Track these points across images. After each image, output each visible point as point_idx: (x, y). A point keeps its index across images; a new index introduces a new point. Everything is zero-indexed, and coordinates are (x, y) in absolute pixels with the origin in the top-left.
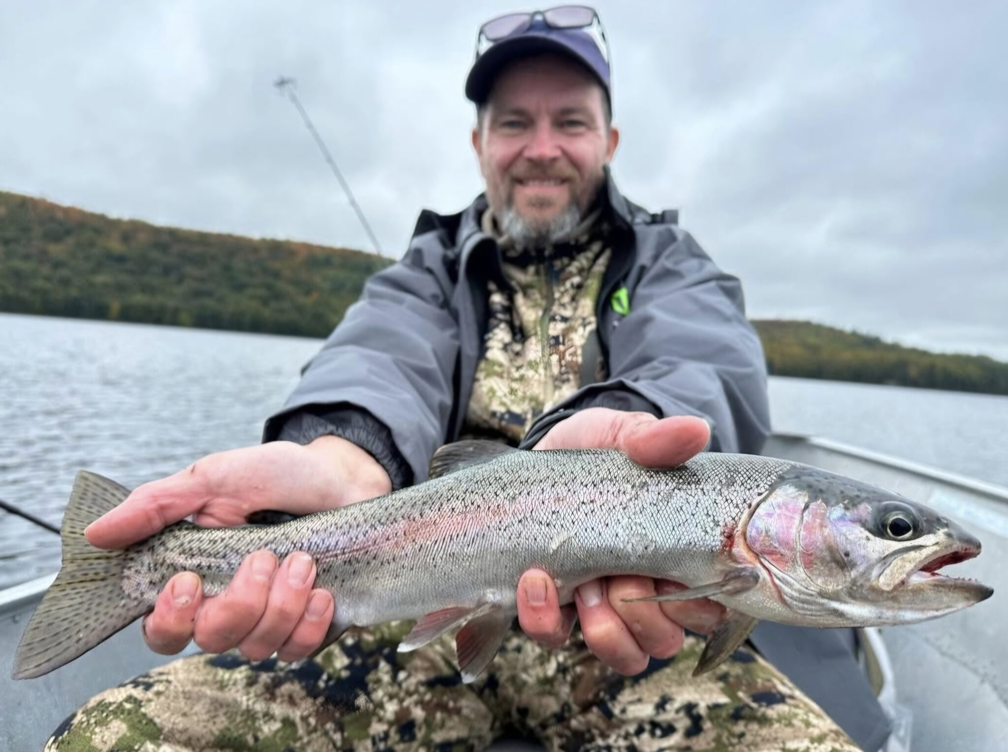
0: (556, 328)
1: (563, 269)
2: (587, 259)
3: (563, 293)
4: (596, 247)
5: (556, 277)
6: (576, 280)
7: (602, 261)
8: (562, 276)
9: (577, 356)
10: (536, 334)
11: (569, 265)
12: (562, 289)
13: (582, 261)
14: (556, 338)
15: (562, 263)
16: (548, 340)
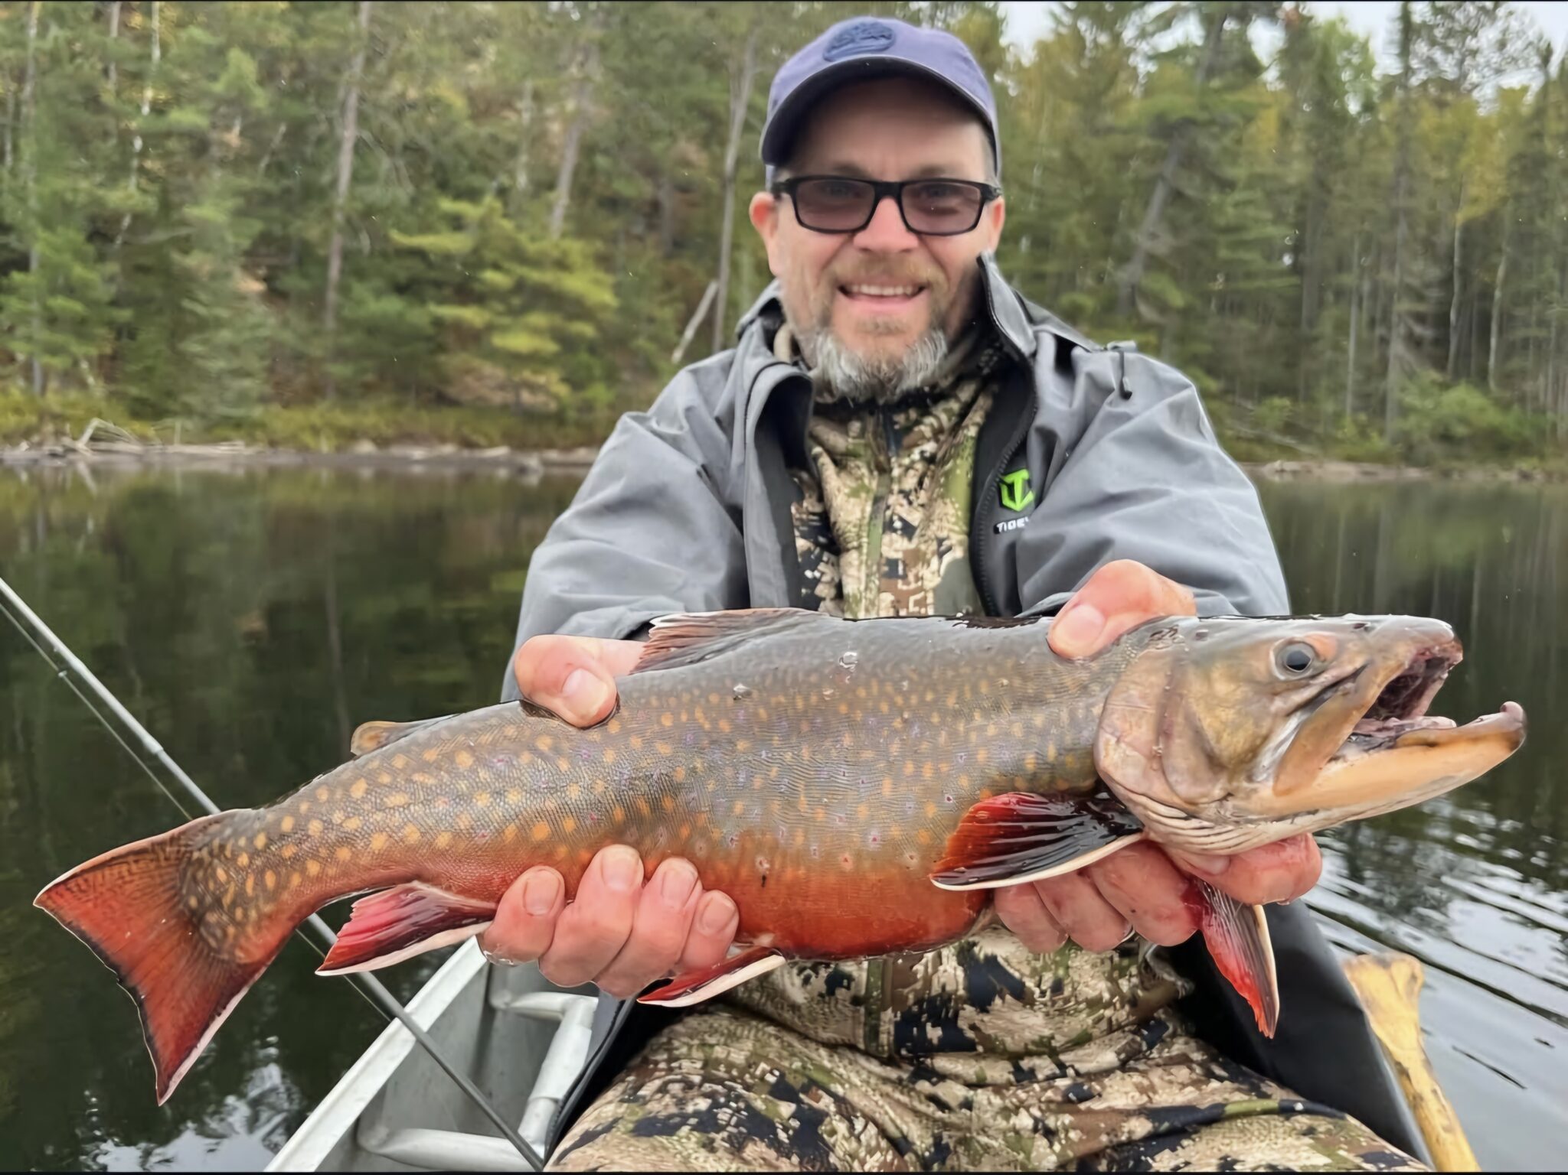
0: (895, 546)
1: (908, 430)
2: (948, 411)
3: (906, 469)
4: (965, 393)
5: (896, 439)
6: (930, 447)
7: (977, 417)
8: (907, 441)
9: (926, 606)
10: (859, 548)
11: (918, 422)
12: (906, 461)
13: (942, 415)
14: (893, 563)
15: (908, 419)
16: (879, 565)
